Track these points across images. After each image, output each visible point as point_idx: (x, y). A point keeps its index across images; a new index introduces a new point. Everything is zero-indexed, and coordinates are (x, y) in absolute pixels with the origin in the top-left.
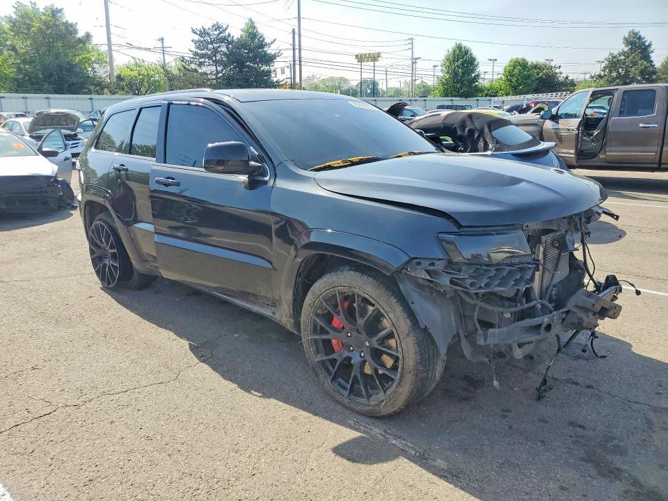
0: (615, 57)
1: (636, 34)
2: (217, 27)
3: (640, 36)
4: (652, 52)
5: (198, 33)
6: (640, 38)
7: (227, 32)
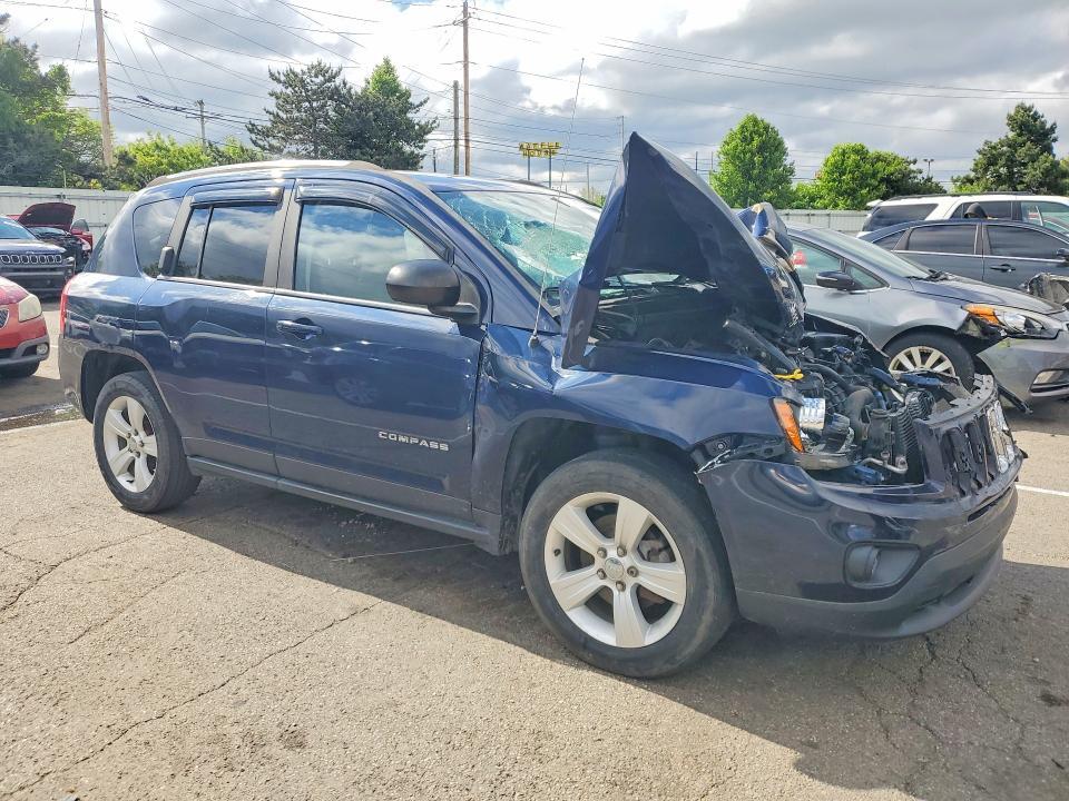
0: (994, 148)
1: (1030, 109)
2: (319, 70)
3: (1036, 113)
4: (1055, 140)
5: (283, 78)
6: (1036, 117)
7: (338, 81)
